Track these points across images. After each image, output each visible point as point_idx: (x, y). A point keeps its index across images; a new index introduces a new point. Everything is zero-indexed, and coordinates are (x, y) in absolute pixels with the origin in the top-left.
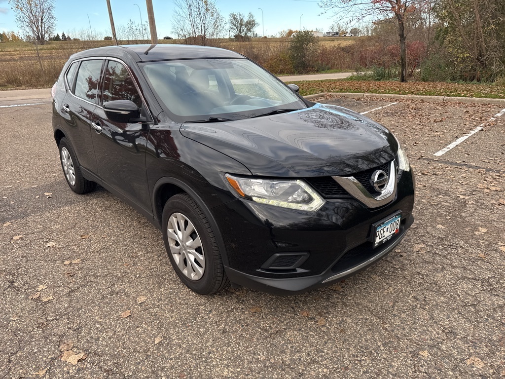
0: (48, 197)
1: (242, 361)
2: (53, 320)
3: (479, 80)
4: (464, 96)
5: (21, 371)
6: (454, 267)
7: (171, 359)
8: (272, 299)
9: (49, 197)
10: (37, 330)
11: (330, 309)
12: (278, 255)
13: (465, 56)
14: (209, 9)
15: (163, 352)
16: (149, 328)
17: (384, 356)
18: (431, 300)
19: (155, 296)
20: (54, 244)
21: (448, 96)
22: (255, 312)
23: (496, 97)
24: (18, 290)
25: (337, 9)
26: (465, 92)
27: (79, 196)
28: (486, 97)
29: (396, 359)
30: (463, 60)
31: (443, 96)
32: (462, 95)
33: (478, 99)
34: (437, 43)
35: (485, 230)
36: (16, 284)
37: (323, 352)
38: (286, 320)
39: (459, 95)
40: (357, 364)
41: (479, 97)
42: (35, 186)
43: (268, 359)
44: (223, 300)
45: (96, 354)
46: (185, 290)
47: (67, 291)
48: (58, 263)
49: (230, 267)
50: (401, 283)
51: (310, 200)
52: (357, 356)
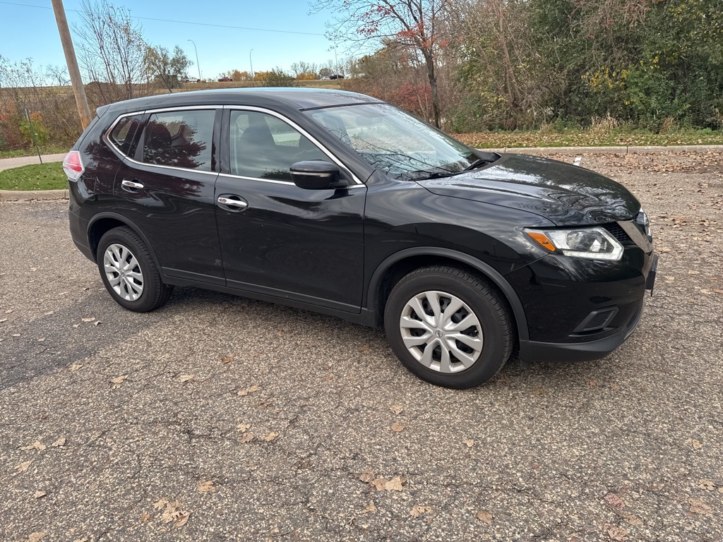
0: (96, 323)
1: (579, 438)
2: (308, 456)
3: (521, 128)
4: (526, 146)
5: (342, 515)
6: (679, 315)
7: (505, 456)
8: (543, 379)
9: (99, 323)
10: (303, 472)
11: (610, 375)
12: (595, 313)
13: (499, 99)
14: (133, 39)
15: (488, 452)
16: (443, 434)
17: (700, 401)
18: (690, 347)
19: (407, 402)
20: (191, 377)
21: (509, 147)
22: (541, 394)
23: (561, 145)
24: (211, 438)
25: (349, 43)
26: (526, 142)
27: (147, 315)
28: (551, 146)
29: (713, 401)
30: (498, 105)
31: (503, 147)
32: (524, 145)
33: (543, 148)
34: (460, 85)
35: (673, 278)
36: (197, 432)
37: (647, 411)
38: (579, 393)
39: (520, 145)
40: (686, 414)
41: (544, 146)
42: (51, 312)
43: (602, 431)
44: (491, 390)
45: (413, 474)
46: (437, 390)
47: (286, 423)
48: (228, 396)
49: (530, 340)
50: (648, 338)
51: (609, 249)
52: (679, 407)
